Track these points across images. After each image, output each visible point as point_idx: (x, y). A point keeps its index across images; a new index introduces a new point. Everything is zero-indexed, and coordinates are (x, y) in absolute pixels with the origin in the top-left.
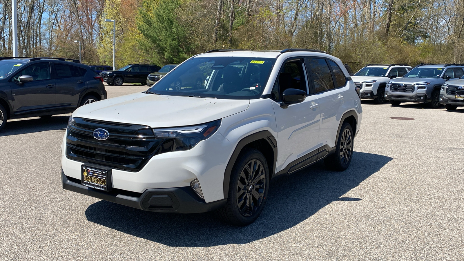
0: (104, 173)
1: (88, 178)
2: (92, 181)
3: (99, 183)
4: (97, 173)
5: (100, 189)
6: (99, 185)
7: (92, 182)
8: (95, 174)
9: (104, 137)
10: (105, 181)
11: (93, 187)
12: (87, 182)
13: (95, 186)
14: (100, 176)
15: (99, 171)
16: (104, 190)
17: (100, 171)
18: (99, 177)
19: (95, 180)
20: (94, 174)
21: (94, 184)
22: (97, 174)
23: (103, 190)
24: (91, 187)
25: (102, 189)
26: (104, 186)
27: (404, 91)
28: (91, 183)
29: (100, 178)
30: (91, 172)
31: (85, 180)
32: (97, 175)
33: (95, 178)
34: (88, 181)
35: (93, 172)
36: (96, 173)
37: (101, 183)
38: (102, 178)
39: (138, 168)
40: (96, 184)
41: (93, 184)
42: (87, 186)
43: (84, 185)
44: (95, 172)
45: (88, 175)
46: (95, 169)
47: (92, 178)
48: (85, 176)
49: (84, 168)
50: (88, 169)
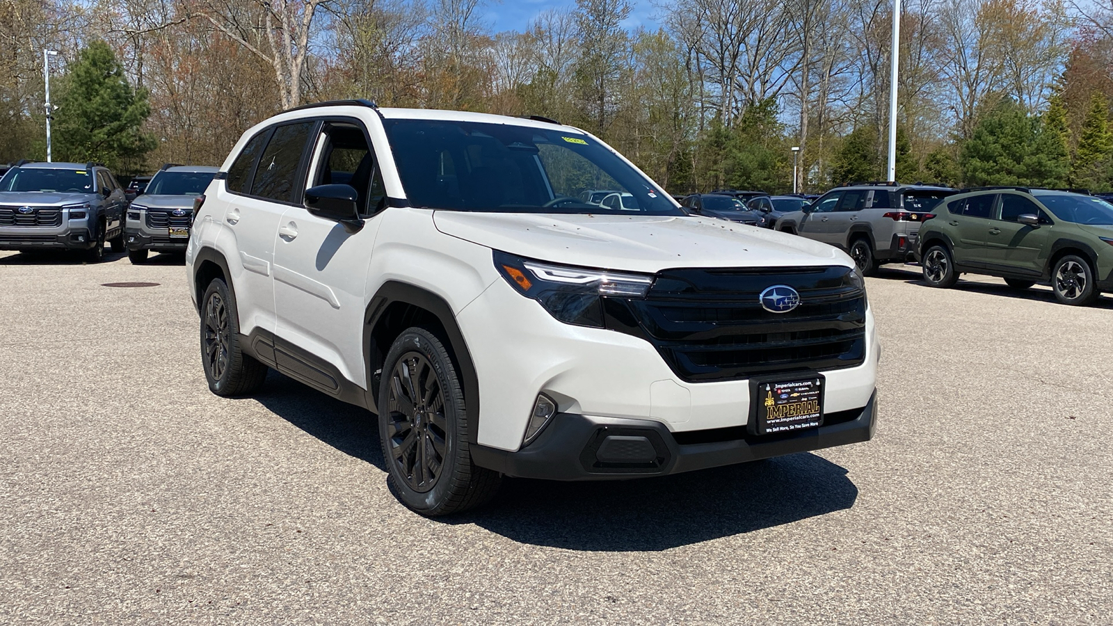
0: (817, 383)
1: (778, 410)
2: (786, 414)
3: (804, 412)
4: (800, 389)
5: (807, 425)
6: (804, 417)
7: (786, 417)
8: (795, 395)
9: (789, 303)
10: (815, 403)
11: (792, 427)
12: (773, 421)
13: (796, 424)
14: (804, 396)
15: (805, 384)
16: (817, 425)
17: (810, 383)
18: (803, 399)
19: (794, 409)
20: (792, 395)
21: (791, 419)
22: (798, 392)
23: (813, 425)
24: (787, 428)
25: (810, 424)
26: (814, 416)
27: (36, 223)
28: (785, 420)
29: (806, 399)
30: (785, 393)
31: (769, 417)
32: (799, 394)
33: (795, 404)
34: (776, 418)
35: (790, 390)
36: (796, 392)
37: (808, 409)
38: (810, 398)
40: (798, 418)
41: (788, 420)
42: (777, 429)
43: (768, 430)
44: (793, 390)
45: (776, 404)
46: (791, 382)
47: (786, 407)
48: (769, 408)
49: (768, 388)
50: (779, 386)
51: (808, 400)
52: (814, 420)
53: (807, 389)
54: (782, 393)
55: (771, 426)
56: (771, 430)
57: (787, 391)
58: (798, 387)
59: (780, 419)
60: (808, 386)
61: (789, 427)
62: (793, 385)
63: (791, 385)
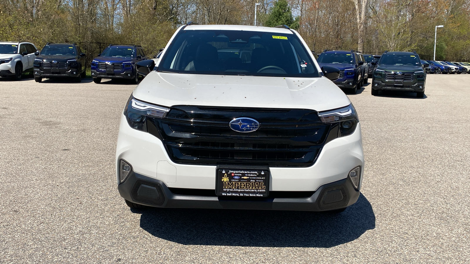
0: (263, 173)
1: (232, 184)
3: (252, 188)
5: (255, 195)
6: (252, 191)
7: (238, 188)
9: (250, 128)
10: (262, 184)
11: (241, 195)
12: (228, 190)
13: (245, 193)
14: (253, 179)
15: (253, 172)
16: (262, 195)
18: (251, 181)
19: (244, 185)
20: (242, 178)
21: (242, 190)
22: (248, 176)
23: (259, 195)
24: (238, 195)
25: (257, 195)
26: (261, 191)
28: (237, 190)
29: (254, 181)
30: (237, 176)
31: (225, 187)
33: (245, 183)
34: (230, 188)
35: (241, 175)
36: (246, 176)
37: (256, 187)
38: (257, 181)
39: (310, 163)
40: (247, 190)
41: (239, 190)
42: (230, 194)
43: (223, 194)
44: (244, 175)
45: (230, 181)
46: (241, 170)
47: (238, 183)
48: (225, 183)
49: (224, 172)
50: (232, 172)
51: (256, 181)
52: (260, 193)
53: (255, 175)
54: (235, 176)
55: (226, 192)
56: (225, 194)
57: (238, 175)
58: (248, 174)
59: (233, 189)
60: (256, 174)
61: (239, 194)
62: (243, 172)
63: (241, 172)
